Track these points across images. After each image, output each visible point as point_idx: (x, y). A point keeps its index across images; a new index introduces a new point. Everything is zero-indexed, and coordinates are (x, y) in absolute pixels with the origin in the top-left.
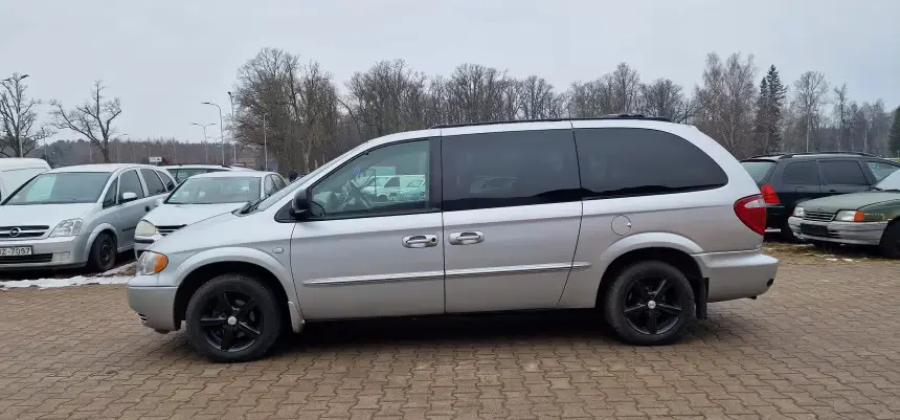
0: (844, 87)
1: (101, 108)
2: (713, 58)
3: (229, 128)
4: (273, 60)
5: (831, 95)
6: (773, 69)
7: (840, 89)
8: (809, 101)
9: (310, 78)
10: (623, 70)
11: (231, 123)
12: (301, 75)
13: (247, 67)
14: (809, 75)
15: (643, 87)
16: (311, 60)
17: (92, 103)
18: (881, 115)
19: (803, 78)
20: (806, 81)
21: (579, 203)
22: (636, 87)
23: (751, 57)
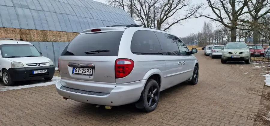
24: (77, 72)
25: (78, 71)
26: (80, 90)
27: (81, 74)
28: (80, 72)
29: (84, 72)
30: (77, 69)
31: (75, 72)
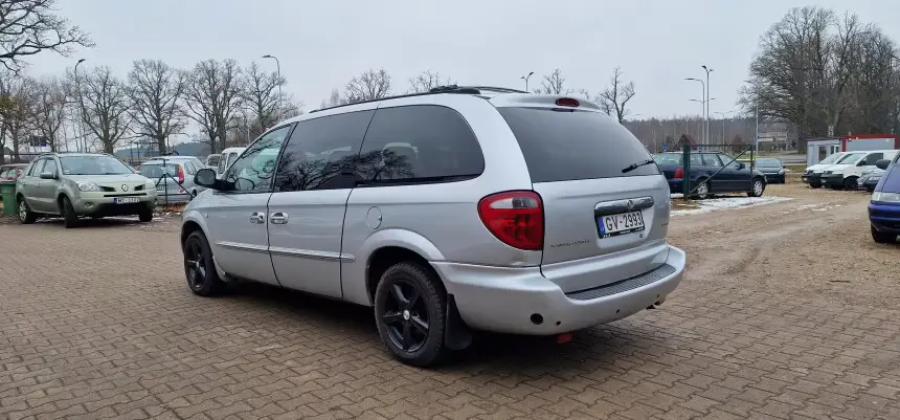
1: (618, 93)
3: (744, 101)
4: (803, 20)
9: (844, 34)
11: (746, 96)
12: (832, 33)
13: (770, 34)
16: (846, 15)
17: (611, 88)
21: (349, 190)
24: (614, 230)
25: (616, 226)
26: (624, 281)
27: (625, 232)
28: (621, 227)
29: (629, 223)
30: (608, 219)
31: (607, 231)
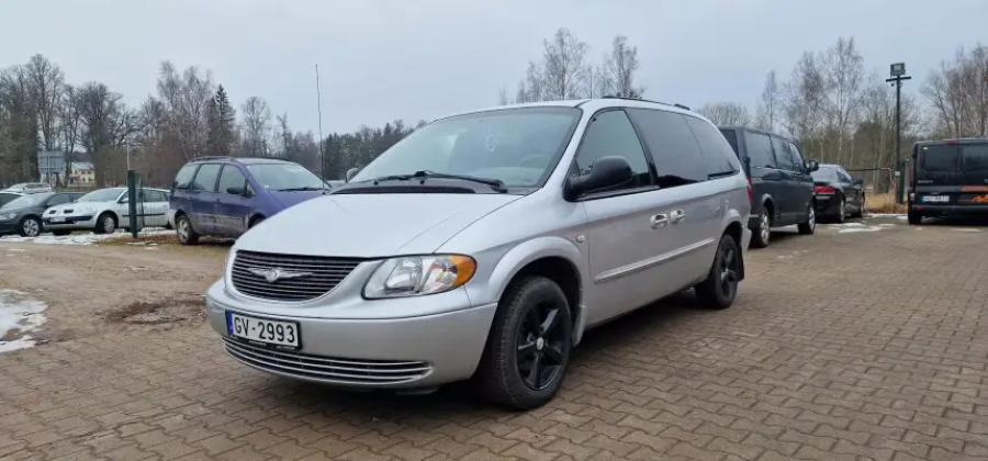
0: (285, 117)
2: (167, 68)
5: (275, 122)
6: (222, 90)
7: (281, 117)
8: (256, 125)
10: (39, 64)
14: (254, 100)
15: (70, 89)
18: (312, 145)
19: (249, 103)
20: (252, 105)
22: (60, 88)
23: (209, 73)
